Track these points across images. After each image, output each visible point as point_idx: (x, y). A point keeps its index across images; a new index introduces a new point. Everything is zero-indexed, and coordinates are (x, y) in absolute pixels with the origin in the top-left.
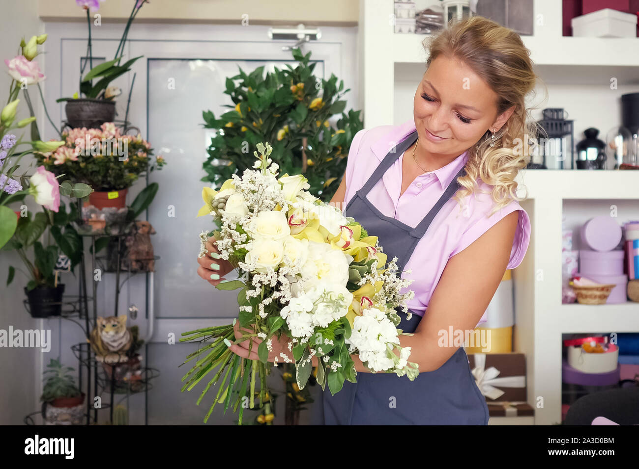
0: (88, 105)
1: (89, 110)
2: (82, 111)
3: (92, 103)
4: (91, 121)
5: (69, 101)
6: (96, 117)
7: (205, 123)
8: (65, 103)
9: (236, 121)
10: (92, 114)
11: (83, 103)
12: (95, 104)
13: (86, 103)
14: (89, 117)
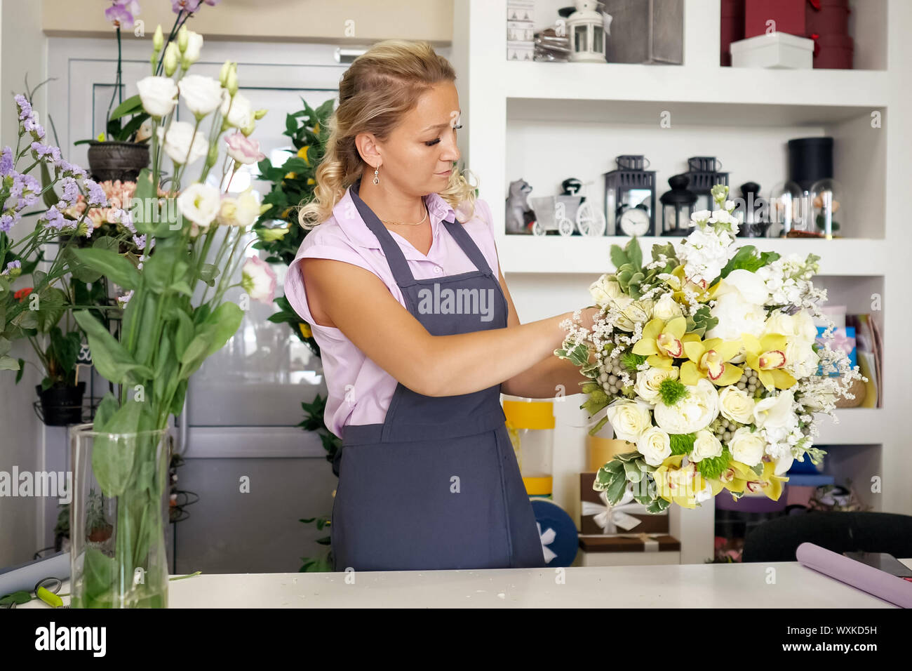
0: (118, 150)
1: (119, 156)
2: (112, 157)
3: (123, 148)
4: (123, 171)
5: (93, 144)
6: (128, 165)
7: (260, 173)
8: (87, 146)
9: (302, 171)
10: (122, 161)
11: (112, 147)
12: (127, 148)
13: (116, 147)
14: (120, 165)
